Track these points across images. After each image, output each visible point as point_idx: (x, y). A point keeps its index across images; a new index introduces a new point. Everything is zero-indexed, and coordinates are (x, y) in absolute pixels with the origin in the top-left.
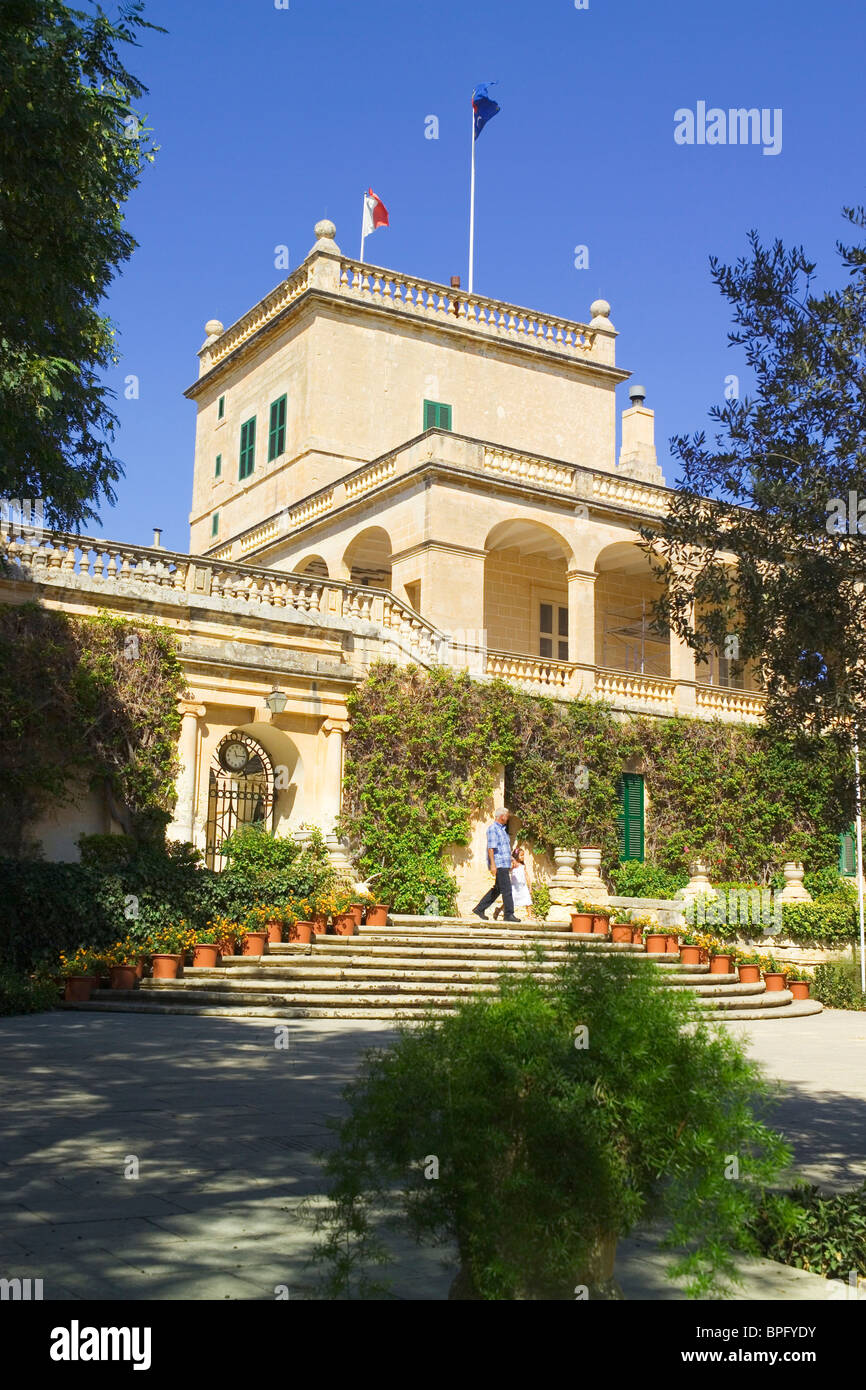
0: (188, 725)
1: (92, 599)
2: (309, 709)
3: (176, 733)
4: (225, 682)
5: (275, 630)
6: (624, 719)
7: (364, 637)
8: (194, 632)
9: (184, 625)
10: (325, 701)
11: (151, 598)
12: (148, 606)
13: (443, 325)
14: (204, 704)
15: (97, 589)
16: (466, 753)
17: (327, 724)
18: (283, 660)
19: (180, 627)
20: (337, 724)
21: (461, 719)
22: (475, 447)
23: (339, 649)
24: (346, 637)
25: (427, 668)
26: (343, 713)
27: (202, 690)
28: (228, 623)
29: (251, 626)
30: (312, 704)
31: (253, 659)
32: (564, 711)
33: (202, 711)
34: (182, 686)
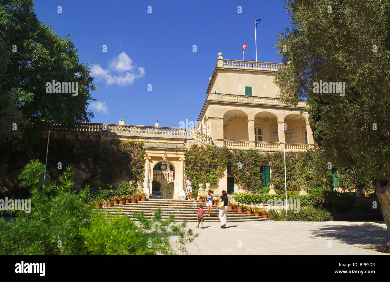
0: (147, 161)
1: (126, 137)
2: (175, 156)
3: (145, 163)
4: (155, 152)
5: (167, 140)
6: (264, 153)
7: (190, 140)
8: (148, 142)
9: (147, 140)
10: (179, 154)
11: (139, 136)
12: (139, 138)
13: (248, 70)
14: (150, 156)
15: (127, 135)
16: (215, 163)
17: (180, 159)
18: (168, 146)
19: (146, 141)
20: (182, 159)
21: (214, 156)
22: (221, 95)
23: (183, 143)
24: (185, 140)
25: (206, 145)
26: (184, 156)
27: (150, 154)
28: (156, 139)
29: (162, 140)
30: (176, 155)
31: (161, 147)
32: (246, 152)
33: (150, 158)
34: (145, 153)
